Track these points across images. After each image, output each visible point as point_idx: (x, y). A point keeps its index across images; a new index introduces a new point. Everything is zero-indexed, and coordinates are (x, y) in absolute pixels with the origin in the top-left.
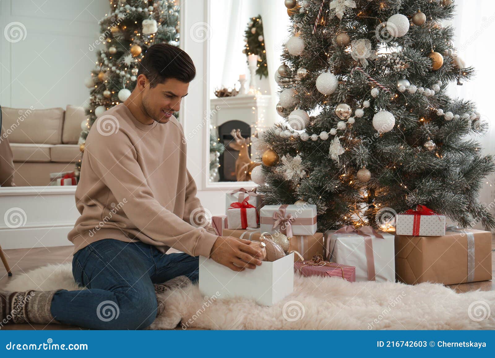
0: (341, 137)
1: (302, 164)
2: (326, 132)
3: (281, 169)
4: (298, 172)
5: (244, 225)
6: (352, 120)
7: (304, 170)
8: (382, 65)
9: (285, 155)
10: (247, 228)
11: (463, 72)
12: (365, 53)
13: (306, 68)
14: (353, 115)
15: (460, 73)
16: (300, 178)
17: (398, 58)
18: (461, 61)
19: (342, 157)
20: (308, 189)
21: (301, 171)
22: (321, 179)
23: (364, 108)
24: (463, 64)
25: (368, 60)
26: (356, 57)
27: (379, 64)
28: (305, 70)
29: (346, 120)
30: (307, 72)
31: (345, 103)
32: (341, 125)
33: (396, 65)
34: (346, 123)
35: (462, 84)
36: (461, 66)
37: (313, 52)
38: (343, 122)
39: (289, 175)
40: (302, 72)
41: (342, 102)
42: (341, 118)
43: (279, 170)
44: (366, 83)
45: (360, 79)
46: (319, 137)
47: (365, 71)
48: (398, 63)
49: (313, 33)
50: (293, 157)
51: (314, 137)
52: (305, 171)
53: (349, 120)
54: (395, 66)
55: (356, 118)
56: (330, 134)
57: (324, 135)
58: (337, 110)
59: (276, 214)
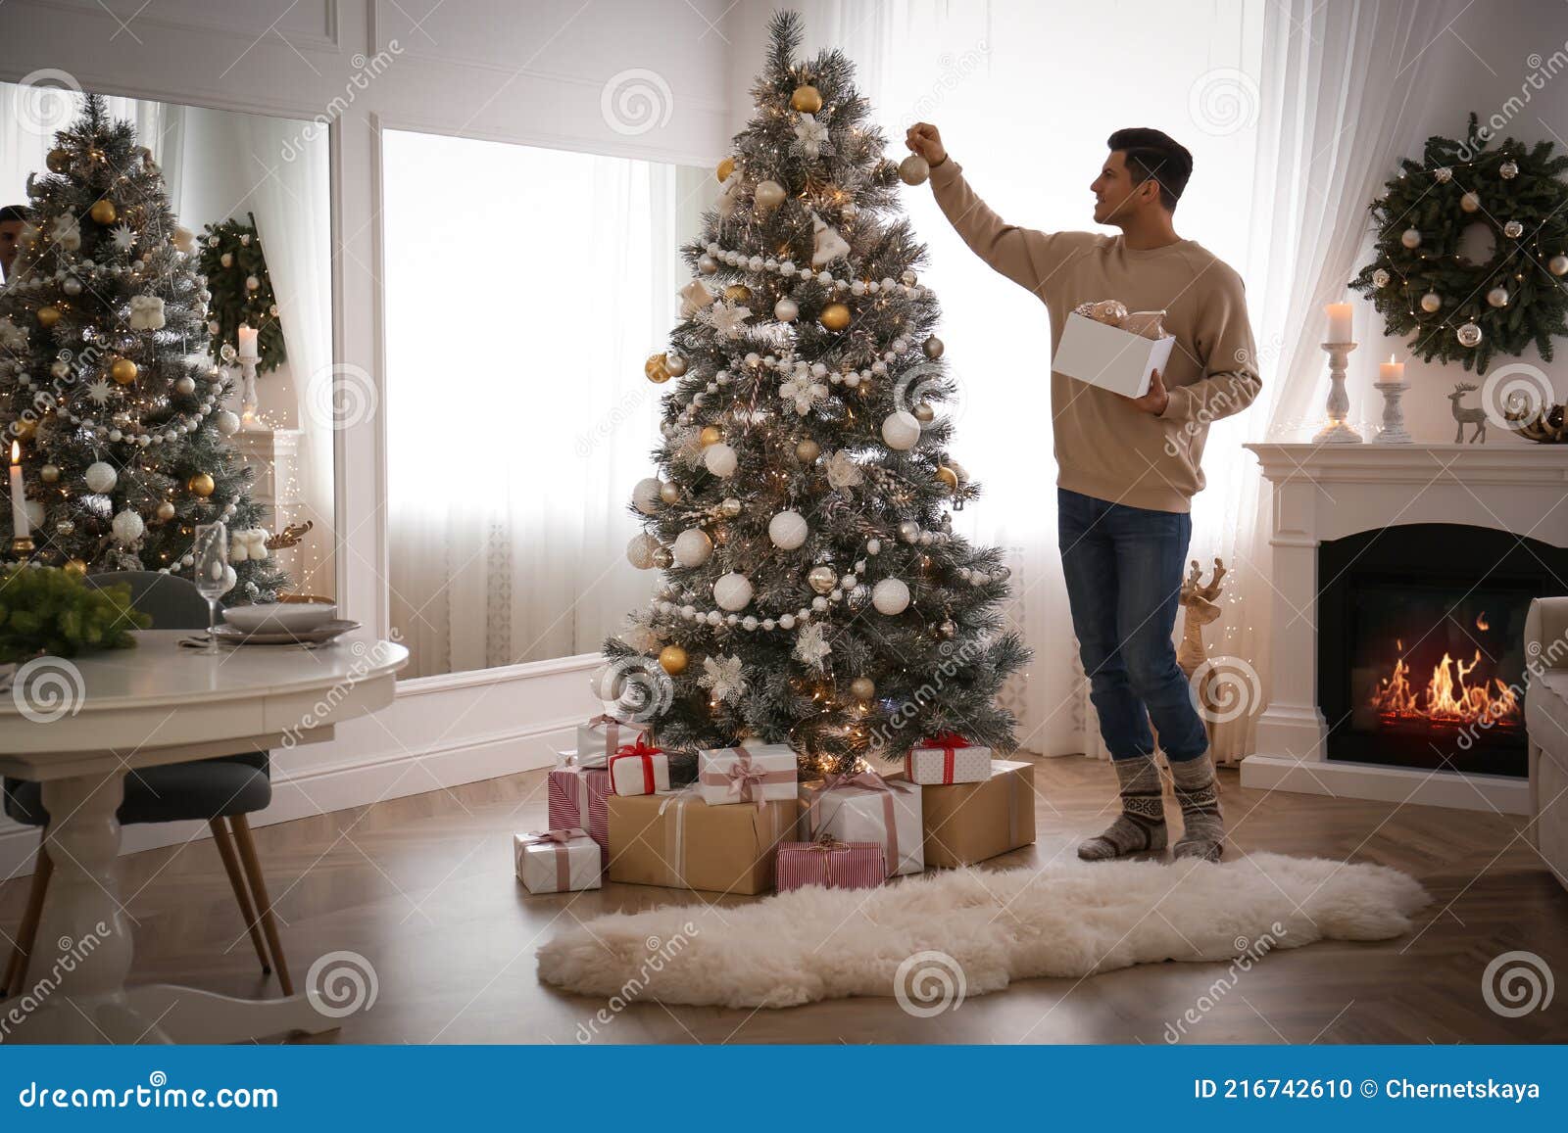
0: (819, 623)
1: (741, 669)
2: (791, 616)
3: (704, 680)
4: (735, 686)
5: (650, 787)
6: (836, 595)
7: (744, 679)
9: (713, 657)
10: (656, 792)
12: (849, 478)
13: (738, 499)
14: (837, 585)
16: (740, 695)
19: (826, 659)
21: (740, 683)
23: (856, 572)
25: (851, 487)
26: (835, 482)
27: (866, 493)
28: (738, 502)
29: (827, 595)
30: (741, 505)
32: (819, 603)
34: (828, 599)
37: (750, 468)
38: (823, 597)
39: (719, 691)
42: (819, 592)
43: (700, 682)
44: (858, 531)
45: (846, 523)
46: (778, 624)
47: (851, 508)
49: (746, 433)
50: (727, 660)
51: (769, 624)
52: (748, 681)
53: (832, 594)
56: (797, 619)
57: (787, 621)
58: (812, 577)
59: (735, 766)
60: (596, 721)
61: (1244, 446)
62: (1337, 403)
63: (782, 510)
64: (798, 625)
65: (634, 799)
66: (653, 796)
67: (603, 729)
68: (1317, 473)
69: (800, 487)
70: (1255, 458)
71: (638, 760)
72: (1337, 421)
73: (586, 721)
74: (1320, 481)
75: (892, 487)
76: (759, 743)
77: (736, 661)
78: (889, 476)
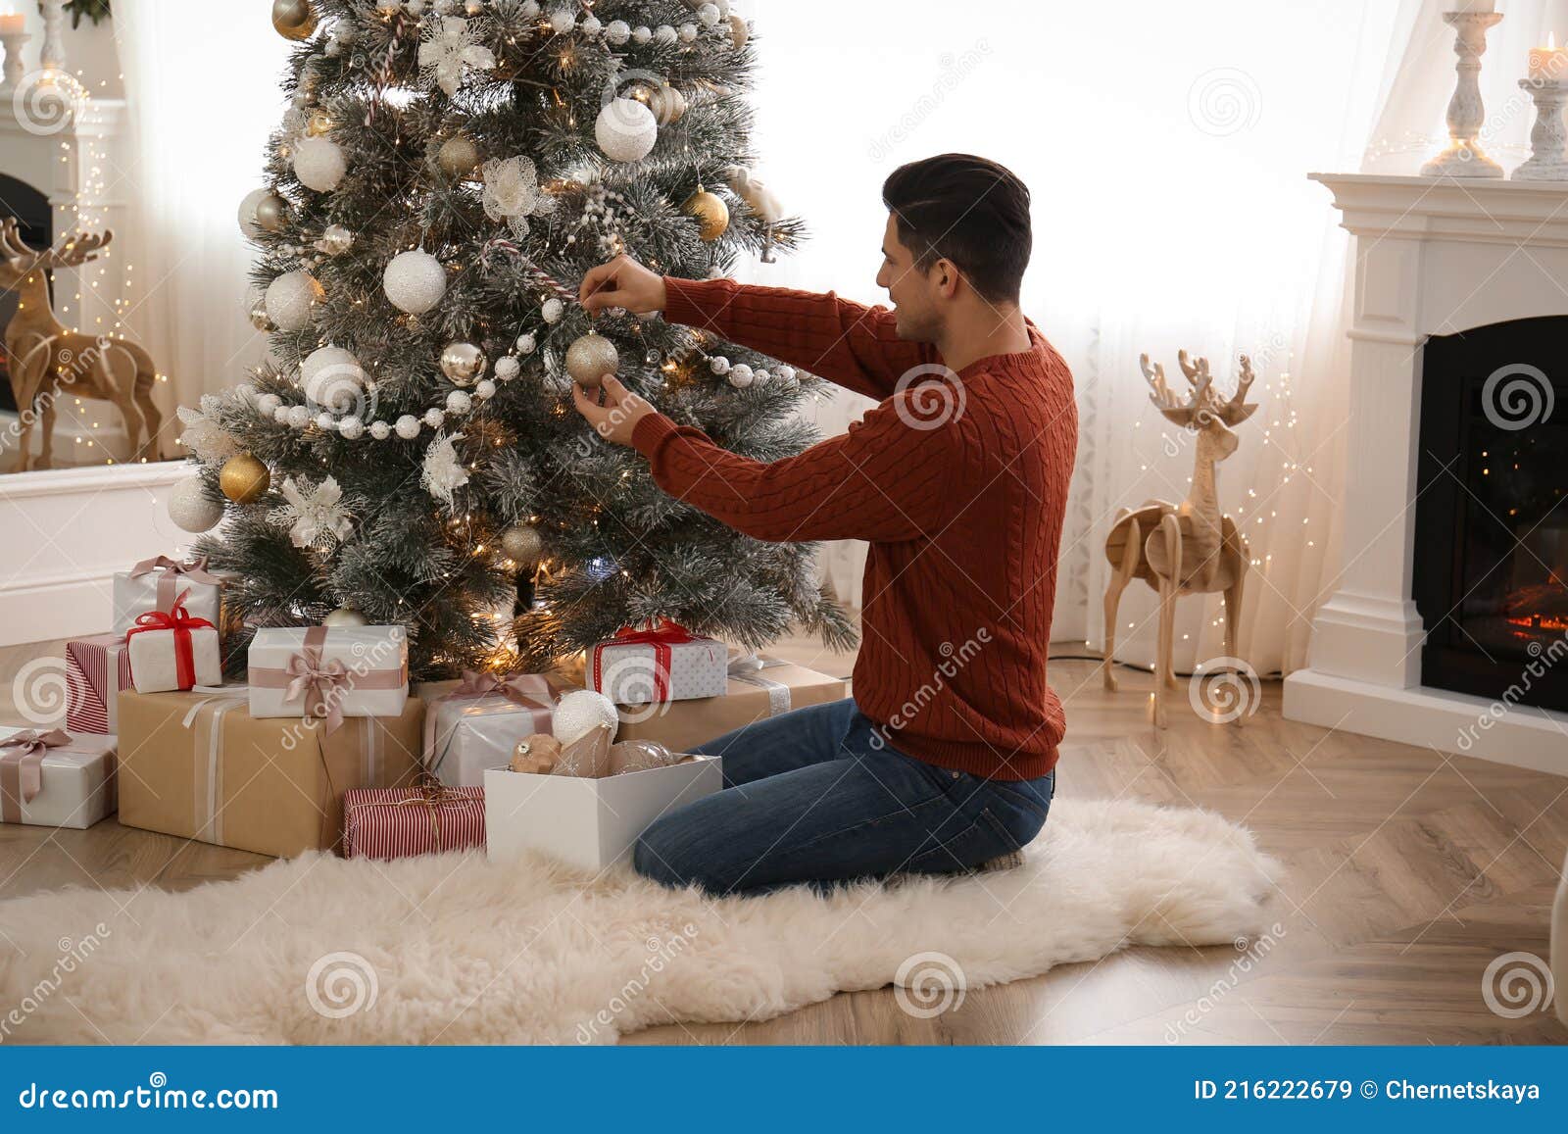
0: (455, 436)
1: (341, 501)
2: (413, 418)
3: (280, 515)
4: (332, 526)
5: (186, 679)
6: (486, 389)
7: (347, 517)
8: (566, 230)
9: (294, 477)
10: (195, 688)
11: (777, 231)
12: (520, 201)
13: (349, 227)
14: (490, 373)
15: (770, 233)
16: (338, 542)
17: (610, 211)
18: (773, 203)
19: (460, 493)
20: (362, 578)
21: (340, 522)
22: (400, 547)
23: (518, 353)
24: (778, 210)
25: (530, 218)
26: (496, 209)
27: (558, 227)
28: (348, 233)
29: (470, 389)
30: (352, 237)
31: (466, 342)
32: (457, 401)
33: (606, 235)
34: (471, 395)
35: (774, 261)
36: (773, 216)
37: (369, 180)
38: (463, 392)
39: (304, 534)
40: (338, 238)
41: (460, 339)
42: (457, 383)
43: (275, 518)
44: (527, 287)
45: (508, 274)
46: (393, 432)
47: (522, 249)
48: (611, 226)
49: (367, 122)
50: (317, 484)
51: (379, 430)
52: (352, 520)
53: (479, 388)
54: (603, 238)
55: (498, 382)
56: (424, 424)
57: (407, 427)
58: (445, 358)
59: (294, 659)
60: (145, 568)
61: (1312, 176)
62: (1465, 112)
63: (407, 250)
64: (427, 433)
65: (157, 700)
66: (187, 696)
67: (151, 581)
68: (1420, 225)
69: (436, 213)
70: (1329, 196)
71: (169, 634)
72: (1461, 142)
73: (128, 567)
74: (1427, 239)
75: (606, 221)
76: (352, 622)
77: (331, 485)
78: (608, 202)
